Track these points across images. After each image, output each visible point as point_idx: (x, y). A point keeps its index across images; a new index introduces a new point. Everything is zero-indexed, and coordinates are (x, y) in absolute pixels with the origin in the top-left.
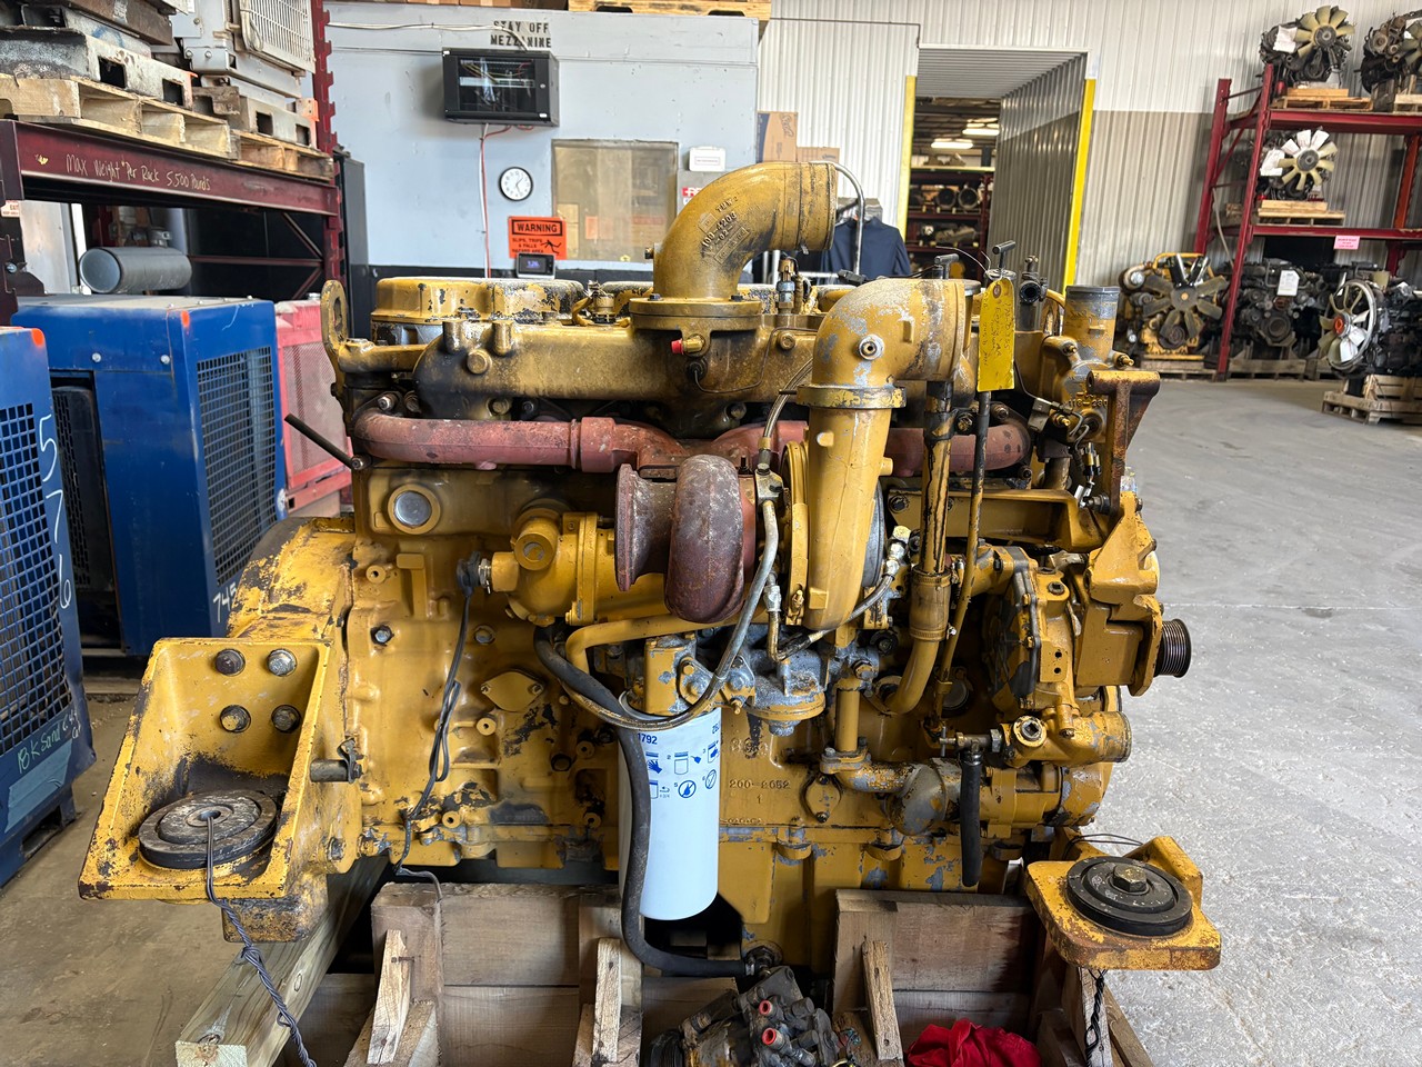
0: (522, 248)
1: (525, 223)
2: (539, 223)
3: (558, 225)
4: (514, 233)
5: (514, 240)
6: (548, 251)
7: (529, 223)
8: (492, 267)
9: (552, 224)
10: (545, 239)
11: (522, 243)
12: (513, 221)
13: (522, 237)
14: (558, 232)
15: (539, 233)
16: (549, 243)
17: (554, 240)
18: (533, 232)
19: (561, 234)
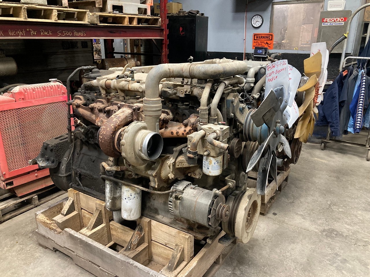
0: (257, 45)
1: (259, 36)
2: (264, 36)
3: (271, 36)
4: (254, 40)
5: (254, 42)
6: (266, 46)
7: (260, 36)
8: (246, 52)
9: (269, 36)
10: (265, 42)
11: (257, 43)
12: (255, 35)
13: (258, 41)
14: (271, 39)
15: (264, 39)
16: (267, 43)
17: (269, 42)
18: (261, 39)
19: (272, 40)
